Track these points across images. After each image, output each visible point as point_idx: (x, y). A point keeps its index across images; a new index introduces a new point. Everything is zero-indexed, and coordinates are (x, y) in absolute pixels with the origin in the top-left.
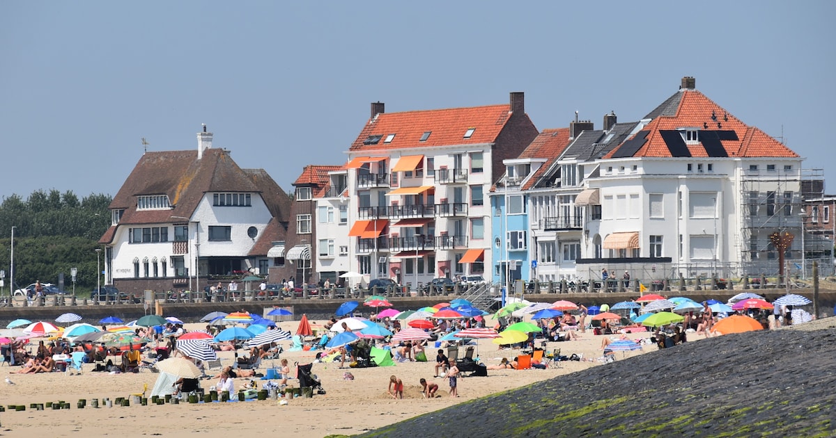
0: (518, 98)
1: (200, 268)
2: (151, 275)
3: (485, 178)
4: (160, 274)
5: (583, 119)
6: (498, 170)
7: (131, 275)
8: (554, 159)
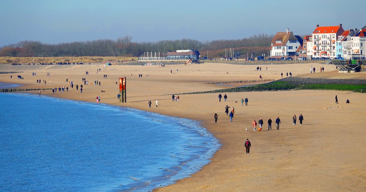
0: (341, 25)
1: (287, 54)
2: (278, 55)
3: (335, 39)
4: (280, 55)
5: (352, 29)
6: (337, 38)
7: (275, 55)
8: (346, 36)
